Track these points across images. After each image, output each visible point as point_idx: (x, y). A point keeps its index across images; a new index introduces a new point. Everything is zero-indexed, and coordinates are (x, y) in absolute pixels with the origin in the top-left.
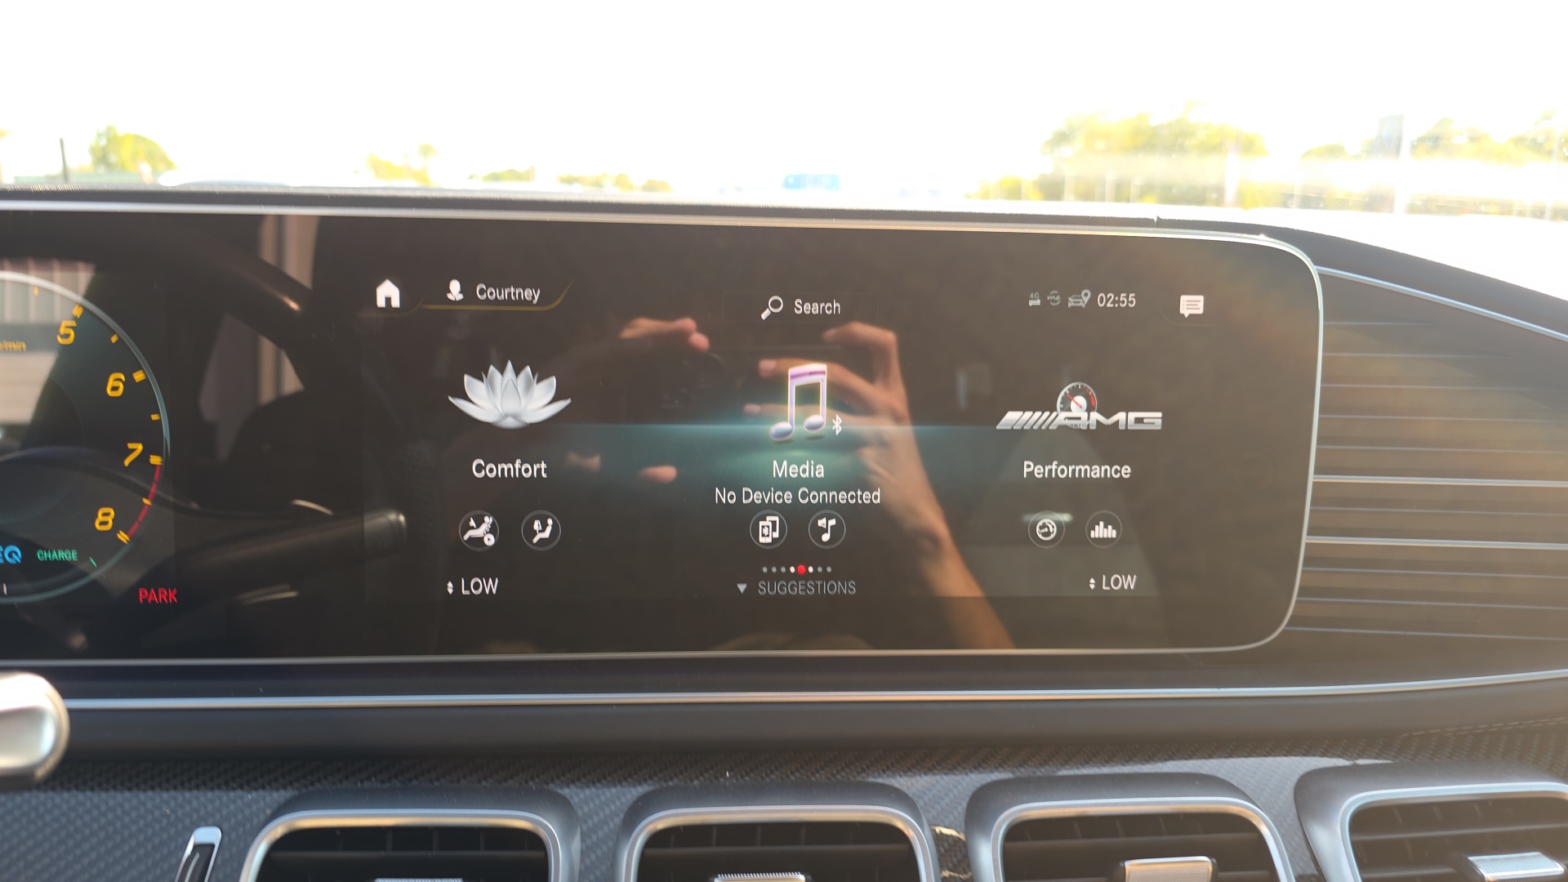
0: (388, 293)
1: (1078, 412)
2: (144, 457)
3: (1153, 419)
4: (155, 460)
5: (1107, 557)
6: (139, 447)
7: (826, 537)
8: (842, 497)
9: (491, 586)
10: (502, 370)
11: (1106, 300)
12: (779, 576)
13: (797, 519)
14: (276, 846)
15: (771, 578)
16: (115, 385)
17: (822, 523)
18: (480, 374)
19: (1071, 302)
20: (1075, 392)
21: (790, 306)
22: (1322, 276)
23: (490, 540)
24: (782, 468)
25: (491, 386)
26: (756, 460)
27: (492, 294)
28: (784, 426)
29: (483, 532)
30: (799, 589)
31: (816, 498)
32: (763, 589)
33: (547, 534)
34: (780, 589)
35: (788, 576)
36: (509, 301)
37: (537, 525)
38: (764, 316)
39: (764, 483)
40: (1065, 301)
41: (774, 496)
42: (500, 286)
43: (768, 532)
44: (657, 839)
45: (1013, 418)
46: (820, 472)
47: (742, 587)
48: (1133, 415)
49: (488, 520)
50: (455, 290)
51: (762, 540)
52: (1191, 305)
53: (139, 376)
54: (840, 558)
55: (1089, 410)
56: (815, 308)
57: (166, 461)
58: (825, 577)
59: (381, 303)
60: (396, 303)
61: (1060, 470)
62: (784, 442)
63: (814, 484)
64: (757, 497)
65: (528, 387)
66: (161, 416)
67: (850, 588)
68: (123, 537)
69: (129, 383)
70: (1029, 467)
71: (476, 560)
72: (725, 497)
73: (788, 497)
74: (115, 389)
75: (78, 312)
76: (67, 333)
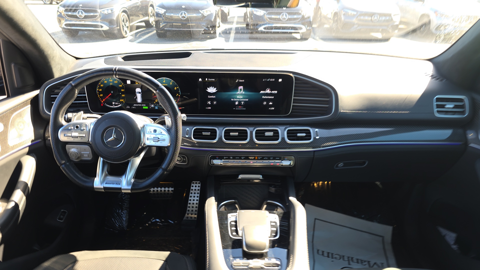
0: (200, 80)
1: (268, 91)
2: (178, 95)
3: (276, 92)
4: (179, 96)
5: (271, 106)
7: (242, 104)
8: (244, 100)
9: (210, 108)
10: (211, 87)
11: (271, 80)
12: (238, 108)
13: (240, 102)
14: (195, 129)
15: (237, 108)
16: (175, 88)
17: (242, 102)
18: (209, 87)
19: (268, 80)
20: (268, 89)
21: (239, 81)
22: (295, 77)
23: (210, 104)
24: (238, 97)
25: (210, 89)
26: (235, 96)
27: (210, 80)
28: (238, 93)
29: (209, 103)
30: (240, 109)
31: (242, 100)
32: (236, 109)
33: (215, 103)
34: (238, 109)
35: (239, 108)
36: (211, 80)
37: (214, 102)
38: (236, 82)
39: (236, 98)
40: (267, 80)
41: (237, 100)
42: (211, 79)
43: (237, 103)
44: (226, 130)
45: (262, 92)
46: (242, 97)
47: (234, 109)
48: (274, 91)
49: (210, 102)
50: (206, 79)
51: (236, 104)
52: (280, 80)
53: (178, 88)
54: (244, 106)
55: (269, 91)
56: (242, 81)
58: (242, 108)
59: (200, 81)
60: (201, 81)
61: (266, 97)
62: (238, 94)
63: (241, 99)
64: (236, 100)
65: (213, 89)
66: (179, 91)
67: (245, 109)
69: (177, 88)
70: (263, 97)
71: (209, 106)
72: (232, 100)
73: (239, 100)
75: (172, 81)
76: (171, 83)
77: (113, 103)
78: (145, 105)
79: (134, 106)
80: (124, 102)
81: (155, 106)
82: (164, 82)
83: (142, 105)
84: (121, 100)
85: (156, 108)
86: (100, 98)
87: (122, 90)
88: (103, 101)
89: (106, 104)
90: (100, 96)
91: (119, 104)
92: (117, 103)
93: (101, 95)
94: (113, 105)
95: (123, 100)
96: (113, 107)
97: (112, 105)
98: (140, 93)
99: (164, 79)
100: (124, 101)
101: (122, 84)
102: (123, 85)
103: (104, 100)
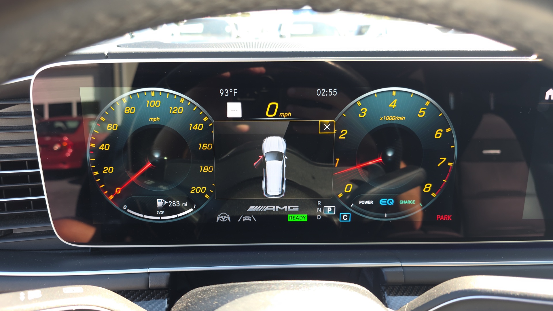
0: (550, 93)
2: (446, 163)
4: (450, 164)
6: (445, 159)
16: (438, 134)
53: (448, 130)
57: (454, 165)
59: (547, 98)
66: (455, 147)
68: (434, 195)
69: (444, 133)
74: (438, 135)
75: (427, 104)
76: (422, 112)
77: (160, 203)
78: (296, 208)
79: (250, 214)
80: (207, 196)
81: (340, 210)
82: (394, 106)
83: (286, 207)
84: (194, 190)
85: (345, 218)
86: (101, 183)
87: (205, 147)
88: (116, 197)
89: (125, 207)
90: (101, 175)
91: (185, 204)
92: (174, 204)
93: (108, 170)
94: (161, 209)
95: (202, 190)
96: (158, 218)
97: (153, 210)
98: (278, 156)
99: (394, 94)
100: (208, 192)
101: (206, 119)
102: (206, 124)
103: (118, 191)
